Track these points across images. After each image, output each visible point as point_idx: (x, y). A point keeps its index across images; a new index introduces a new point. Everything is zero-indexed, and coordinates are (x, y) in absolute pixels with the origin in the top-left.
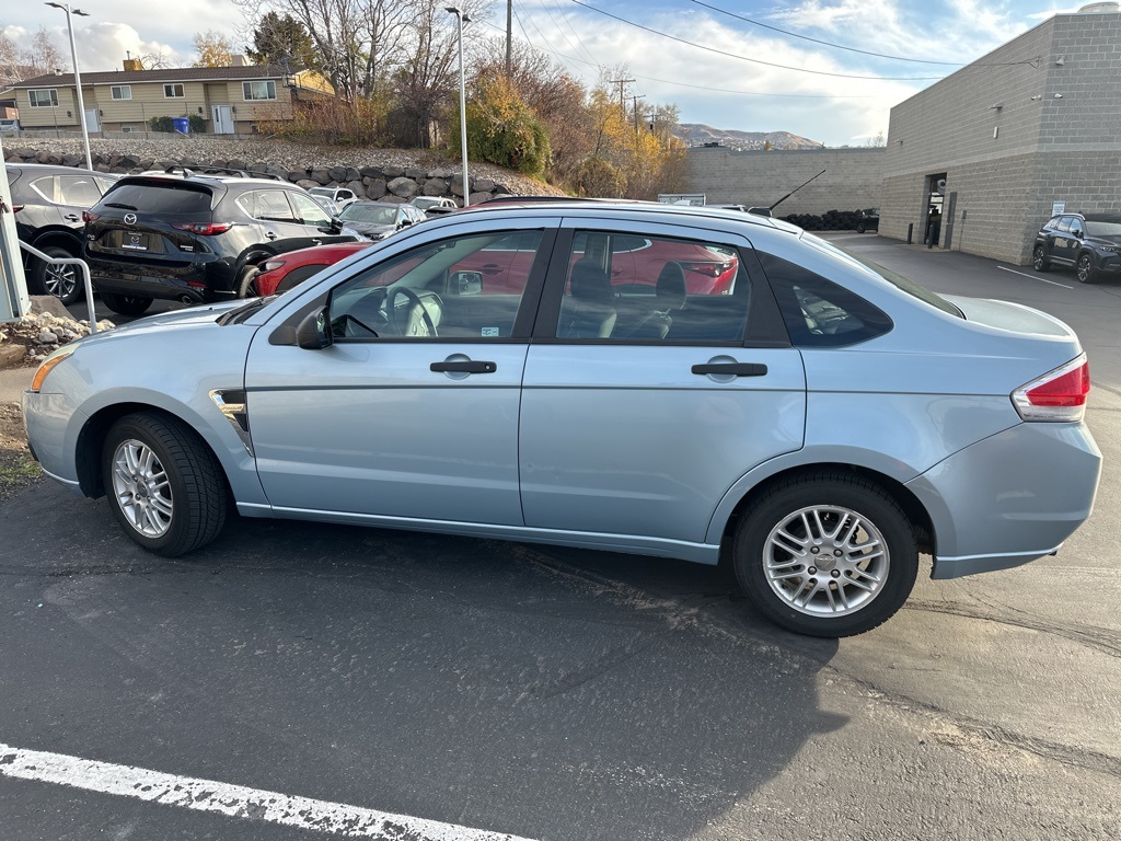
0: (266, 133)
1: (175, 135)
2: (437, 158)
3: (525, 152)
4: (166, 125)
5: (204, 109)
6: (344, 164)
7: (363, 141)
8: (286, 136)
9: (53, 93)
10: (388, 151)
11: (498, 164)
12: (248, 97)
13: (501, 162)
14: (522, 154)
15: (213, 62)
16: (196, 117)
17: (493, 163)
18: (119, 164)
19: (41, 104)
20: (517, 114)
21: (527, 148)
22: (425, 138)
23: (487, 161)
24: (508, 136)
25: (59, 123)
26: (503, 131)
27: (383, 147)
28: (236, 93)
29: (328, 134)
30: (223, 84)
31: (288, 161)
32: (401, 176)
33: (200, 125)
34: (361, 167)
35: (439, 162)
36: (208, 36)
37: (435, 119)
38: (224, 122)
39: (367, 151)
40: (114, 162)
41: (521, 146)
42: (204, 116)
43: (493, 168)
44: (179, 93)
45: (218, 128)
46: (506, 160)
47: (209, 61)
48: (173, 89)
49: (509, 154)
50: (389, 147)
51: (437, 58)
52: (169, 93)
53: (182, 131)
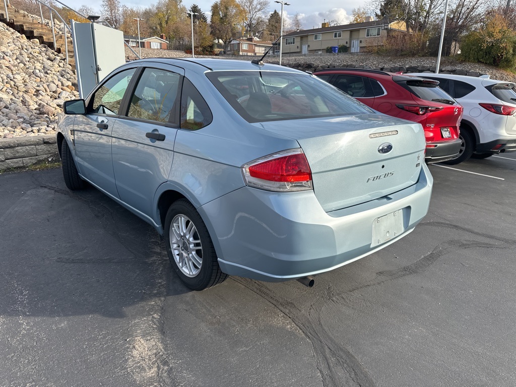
0: (369, 51)
1: (332, 54)
2: (450, 61)
3: (505, 56)
4: (330, 50)
5: (348, 42)
6: (400, 65)
7: (413, 54)
8: (377, 52)
9: (294, 39)
10: (424, 58)
11: (486, 63)
12: (368, 35)
13: (488, 62)
14: (502, 57)
15: (359, 21)
16: (344, 46)
17: (483, 62)
18: (306, 67)
19: (289, 43)
20: (504, 35)
21: (506, 54)
22: (448, 51)
23: (479, 62)
24: (495, 48)
25: (291, 51)
26: (492, 45)
27: (423, 56)
28: (363, 34)
29: (397, 51)
30: (358, 30)
31: (374, 64)
32: (427, 70)
33: (344, 49)
34: (408, 66)
35: (451, 63)
36: (359, 9)
37: (456, 41)
38: (355, 48)
39: (413, 59)
40: (304, 66)
41: (502, 53)
42: (348, 46)
43: (482, 65)
44: (340, 36)
45: (353, 50)
46: (492, 61)
47: (357, 20)
48: (338, 34)
49: (494, 58)
50: (426, 56)
51: (468, 9)
52: (335, 36)
53: (335, 52)
